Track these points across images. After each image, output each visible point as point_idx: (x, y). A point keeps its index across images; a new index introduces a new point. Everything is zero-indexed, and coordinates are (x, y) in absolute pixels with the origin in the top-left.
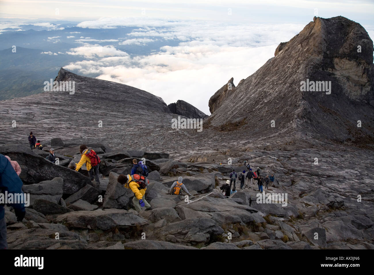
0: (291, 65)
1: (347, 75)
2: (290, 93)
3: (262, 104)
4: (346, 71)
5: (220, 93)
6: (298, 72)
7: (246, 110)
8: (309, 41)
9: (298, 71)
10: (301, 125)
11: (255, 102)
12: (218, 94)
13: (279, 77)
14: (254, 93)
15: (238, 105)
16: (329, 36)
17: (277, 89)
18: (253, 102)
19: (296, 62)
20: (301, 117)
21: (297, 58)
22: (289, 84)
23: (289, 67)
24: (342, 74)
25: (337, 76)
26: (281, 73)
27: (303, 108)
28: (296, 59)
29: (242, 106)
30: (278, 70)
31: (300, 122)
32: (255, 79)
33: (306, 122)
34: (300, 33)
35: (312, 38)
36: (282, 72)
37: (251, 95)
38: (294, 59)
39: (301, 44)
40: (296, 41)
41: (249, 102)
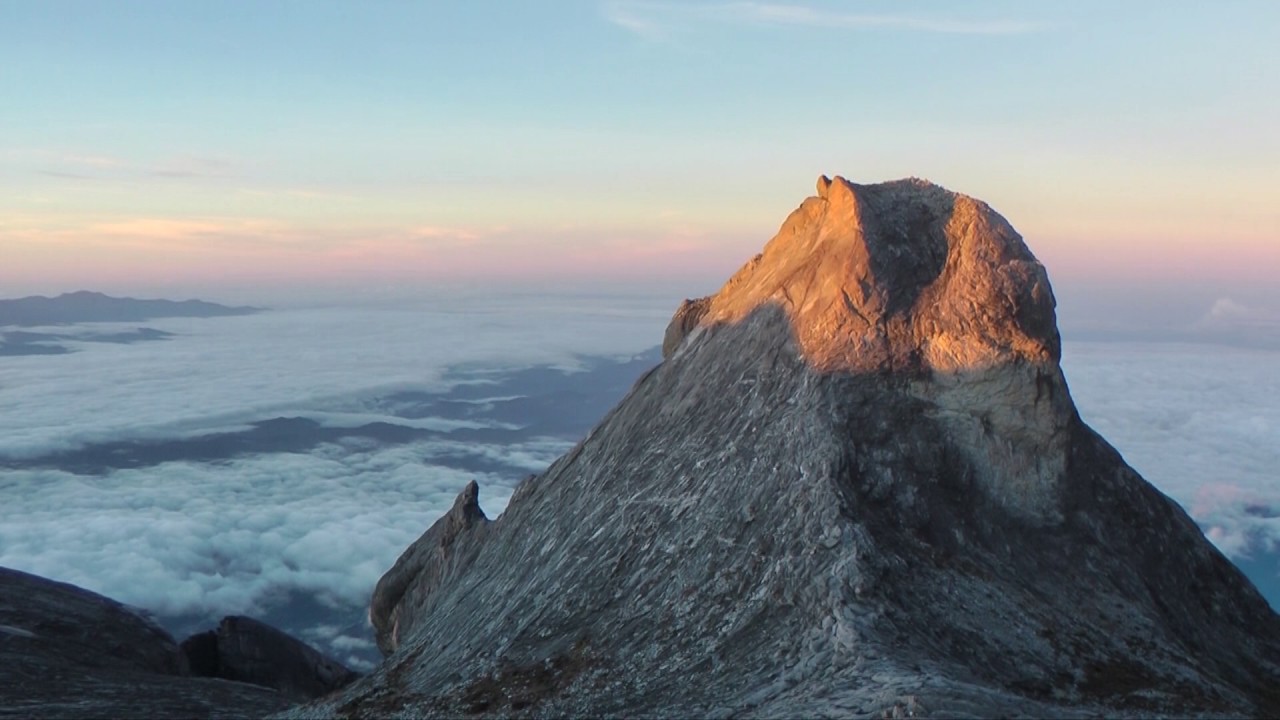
0: (754, 377)
1: (983, 406)
2: (777, 498)
3: (651, 565)
4: (978, 387)
5: (425, 553)
6: (796, 404)
7: (578, 601)
8: (815, 274)
9: (792, 401)
10: (877, 627)
11: (617, 559)
12: (410, 564)
13: (712, 435)
14: (603, 518)
15: (532, 585)
16: (891, 247)
17: (713, 485)
18: (610, 561)
19: (774, 364)
20: (864, 593)
21: (779, 348)
22: (763, 461)
23: (750, 386)
24: (964, 402)
25: (948, 413)
26: (716, 416)
27: (858, 552)
28: (775, 352)
29: (557, 585)
30: (698, 406)
31: (864, 615)
32: (595, 460)
33: (888, 614)
34: (769, 246)
35: (826, 261)
36: (719, 412)
37: (591, 532)
38: (767, 351)
39: (785, 289)
40: (758, 280)
41: (585, 563)
